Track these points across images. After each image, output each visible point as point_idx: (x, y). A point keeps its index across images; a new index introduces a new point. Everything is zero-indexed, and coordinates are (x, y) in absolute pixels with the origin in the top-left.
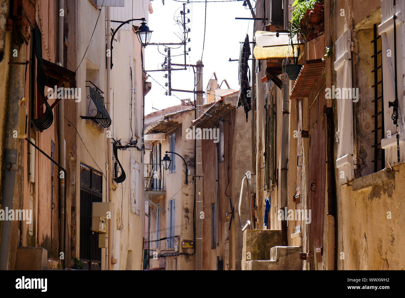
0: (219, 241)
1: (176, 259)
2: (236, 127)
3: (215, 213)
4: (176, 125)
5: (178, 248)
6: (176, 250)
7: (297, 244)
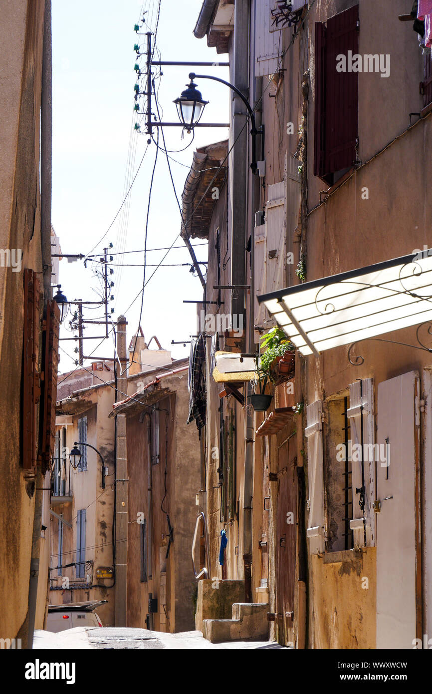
0: (151, 573)
1: (88, 593)
2: (176, 419)
3: (146, 534)
4: (89, 405)
5: (91, 578)
6: (88, 581)
7: (264, 601)
